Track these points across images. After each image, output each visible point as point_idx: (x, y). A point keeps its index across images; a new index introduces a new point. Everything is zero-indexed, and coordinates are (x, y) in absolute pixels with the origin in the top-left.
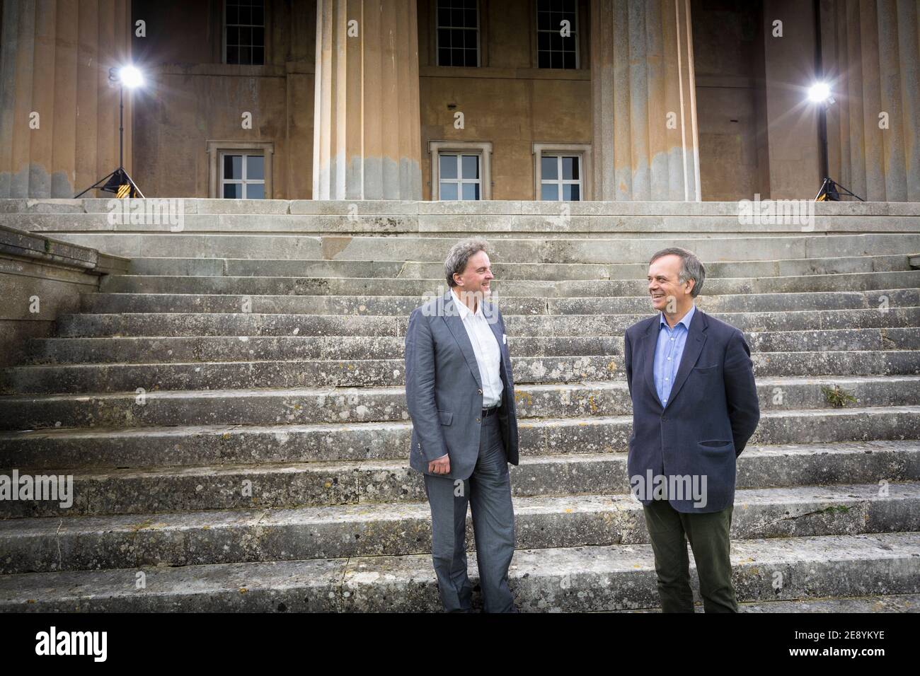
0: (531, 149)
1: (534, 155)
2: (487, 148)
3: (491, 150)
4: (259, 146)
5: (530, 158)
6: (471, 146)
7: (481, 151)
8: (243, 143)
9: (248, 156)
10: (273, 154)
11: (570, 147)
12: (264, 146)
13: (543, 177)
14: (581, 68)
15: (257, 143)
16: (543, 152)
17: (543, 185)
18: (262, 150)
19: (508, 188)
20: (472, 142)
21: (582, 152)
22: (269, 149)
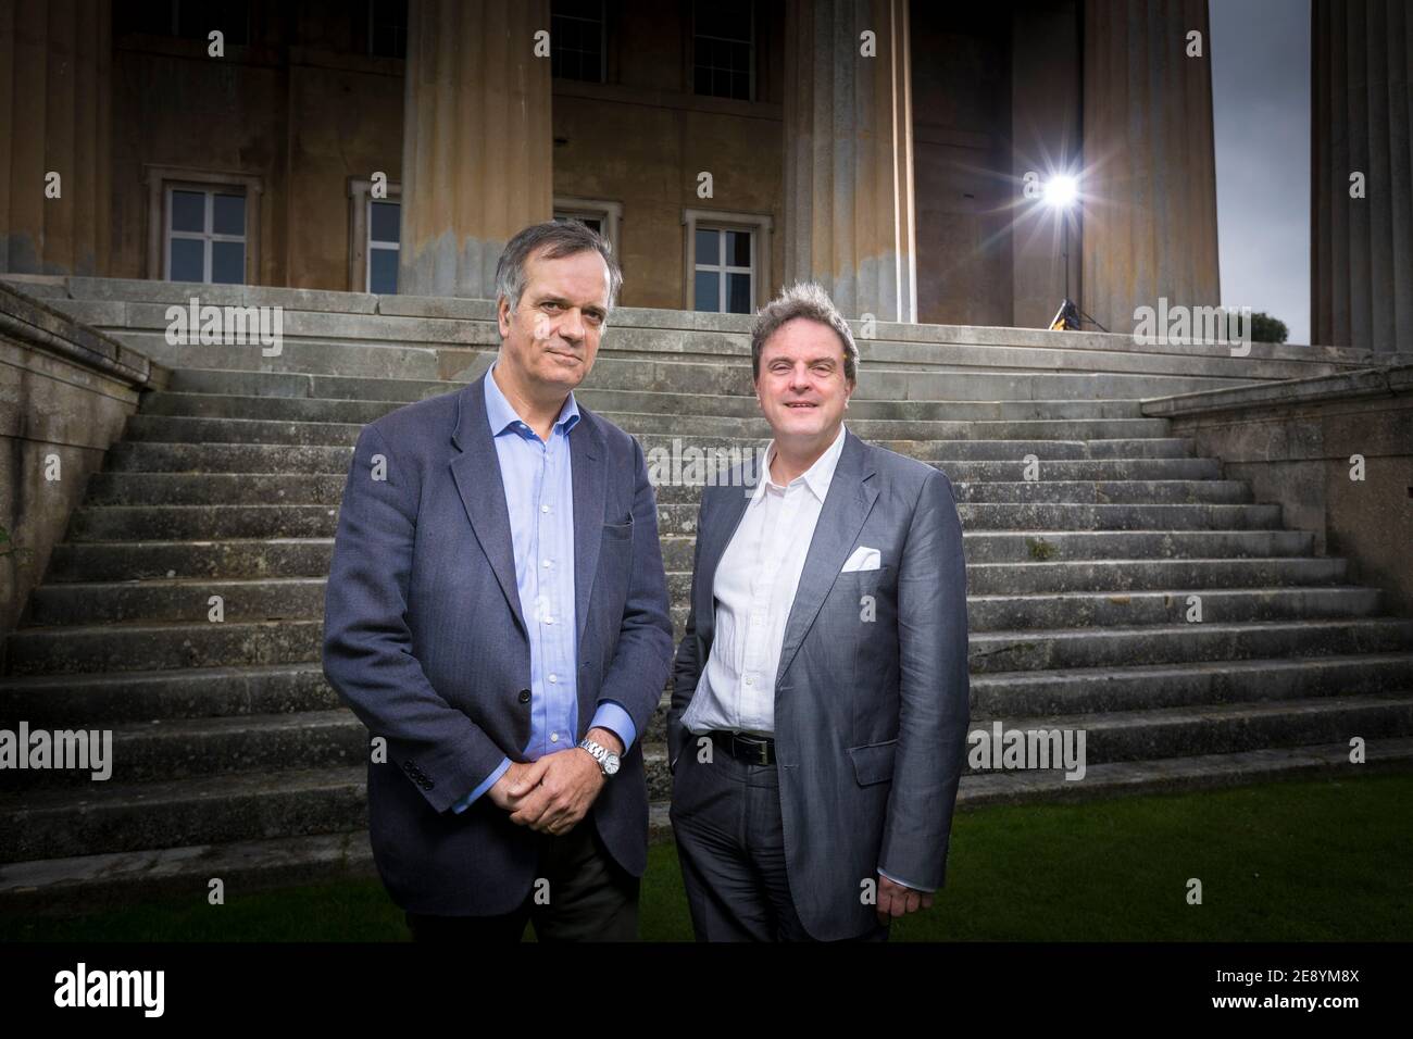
0: (681, 215)
1: (684, 226)
2: (613, 210)
3: (619, 215)
4: (237, 181)
5: (678, 230)
6: (589, 205)
7: (605, 214)
8: (209, 172)
9: (216, 195)
10: (262, 195)
11: (738, 218)
12: (248, 181)
13: (699, 261)
14: (757, 99)
15: (233, 175)
16: (699, 222)
17: (697, 272)
18: (243, 188)
19: (645, 275)
20: (592, 199)
21: (757, 227)
22: (255, 187)
